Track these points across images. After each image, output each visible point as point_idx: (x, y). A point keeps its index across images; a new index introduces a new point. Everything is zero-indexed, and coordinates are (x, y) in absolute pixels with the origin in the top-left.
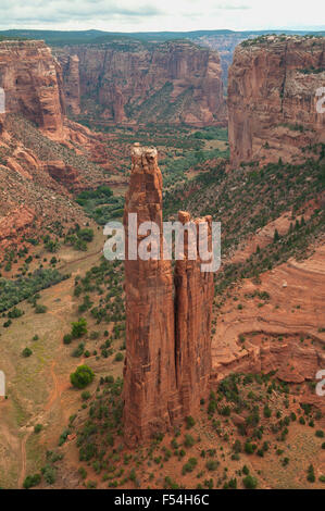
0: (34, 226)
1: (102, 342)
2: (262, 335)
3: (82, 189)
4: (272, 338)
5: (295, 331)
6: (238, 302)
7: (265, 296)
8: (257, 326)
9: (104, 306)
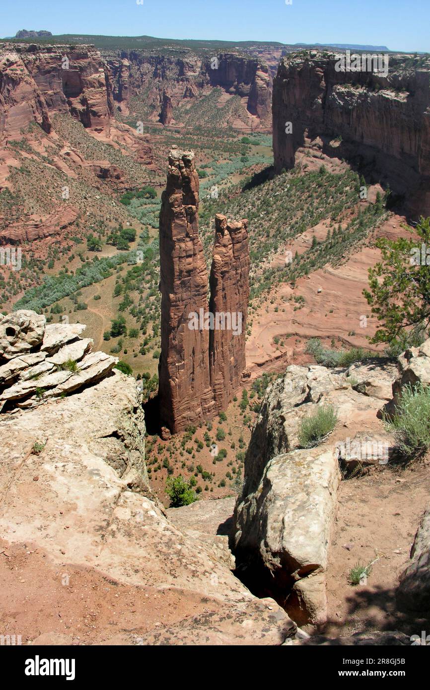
0: (78, 225)
1: (141, 339)
2: (296, 337)
3: (127, 189)
4: (305, 340)
5: (327, 334)
6: (274, 305)
7: (300, 299)
8: (291, 329)
9: (143, 306)
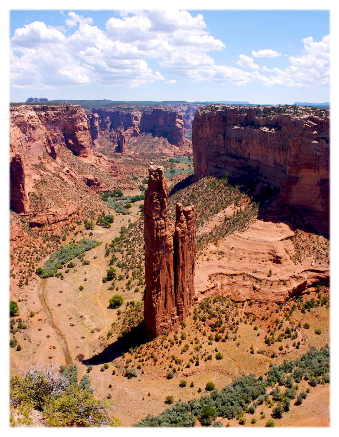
0: (78, 214)
1: (126, 281)
2: (222, 275)
3: (104, 192)
4: (227, 277)
5: (240, 273)
6: (206, 257)
7: (222, 253)
8: (219, 270)
9: (125, 261)
